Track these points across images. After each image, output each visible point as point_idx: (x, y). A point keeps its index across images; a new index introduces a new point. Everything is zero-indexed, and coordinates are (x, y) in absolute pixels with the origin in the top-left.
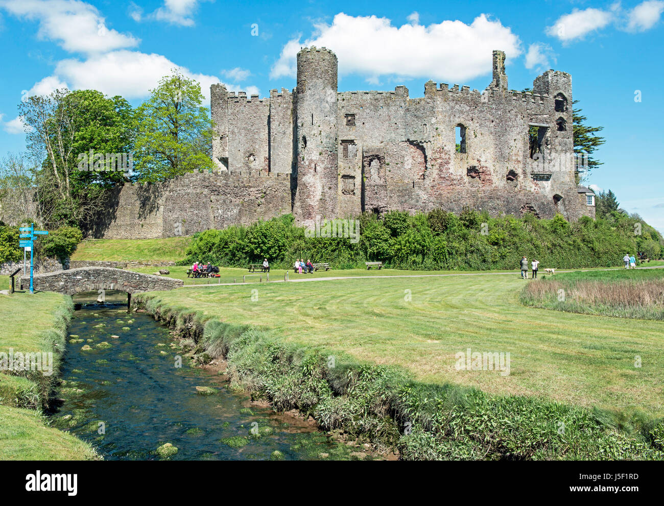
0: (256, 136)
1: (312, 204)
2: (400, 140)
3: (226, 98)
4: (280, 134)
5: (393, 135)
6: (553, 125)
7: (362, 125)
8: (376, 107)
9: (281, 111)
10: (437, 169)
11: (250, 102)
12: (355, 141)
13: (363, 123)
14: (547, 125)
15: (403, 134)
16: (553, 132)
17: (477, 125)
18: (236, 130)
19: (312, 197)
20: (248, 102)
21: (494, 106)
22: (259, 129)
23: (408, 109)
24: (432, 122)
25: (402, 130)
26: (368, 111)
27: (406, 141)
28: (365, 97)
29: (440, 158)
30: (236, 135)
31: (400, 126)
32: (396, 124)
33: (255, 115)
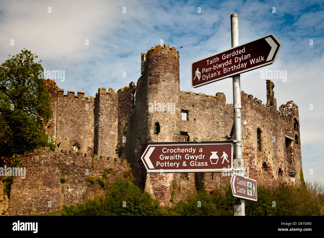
0: (81, 128)
1: (165, 185)
2: (221, 137)
3: (56, 92)
4: (107, 127)
5: (216, 131)
6: (293, 139)
7: (193, 121)
8: (203, 106)
9: (108, 107)
10: (248, 162)
11: (78, 98)
12: (188, 133)
13: (195, 119)
14: (291, 139)
15: (223, 131)
16: (294, 144)
17: (266, 131)
18: (63, 120)
19: (165, 178)
20: (76, 97)
21: (272, 119)
22: (84, 122)
23: (226, 112)
24: (245, 124)
25: (222, 128)
26: (198, 109)
27: (225, 138)
28: (196, 98)
29: (250, 153)
30: (63, 126)
31: (220, 124)
32: (218, 123)
33: (81, 109)
